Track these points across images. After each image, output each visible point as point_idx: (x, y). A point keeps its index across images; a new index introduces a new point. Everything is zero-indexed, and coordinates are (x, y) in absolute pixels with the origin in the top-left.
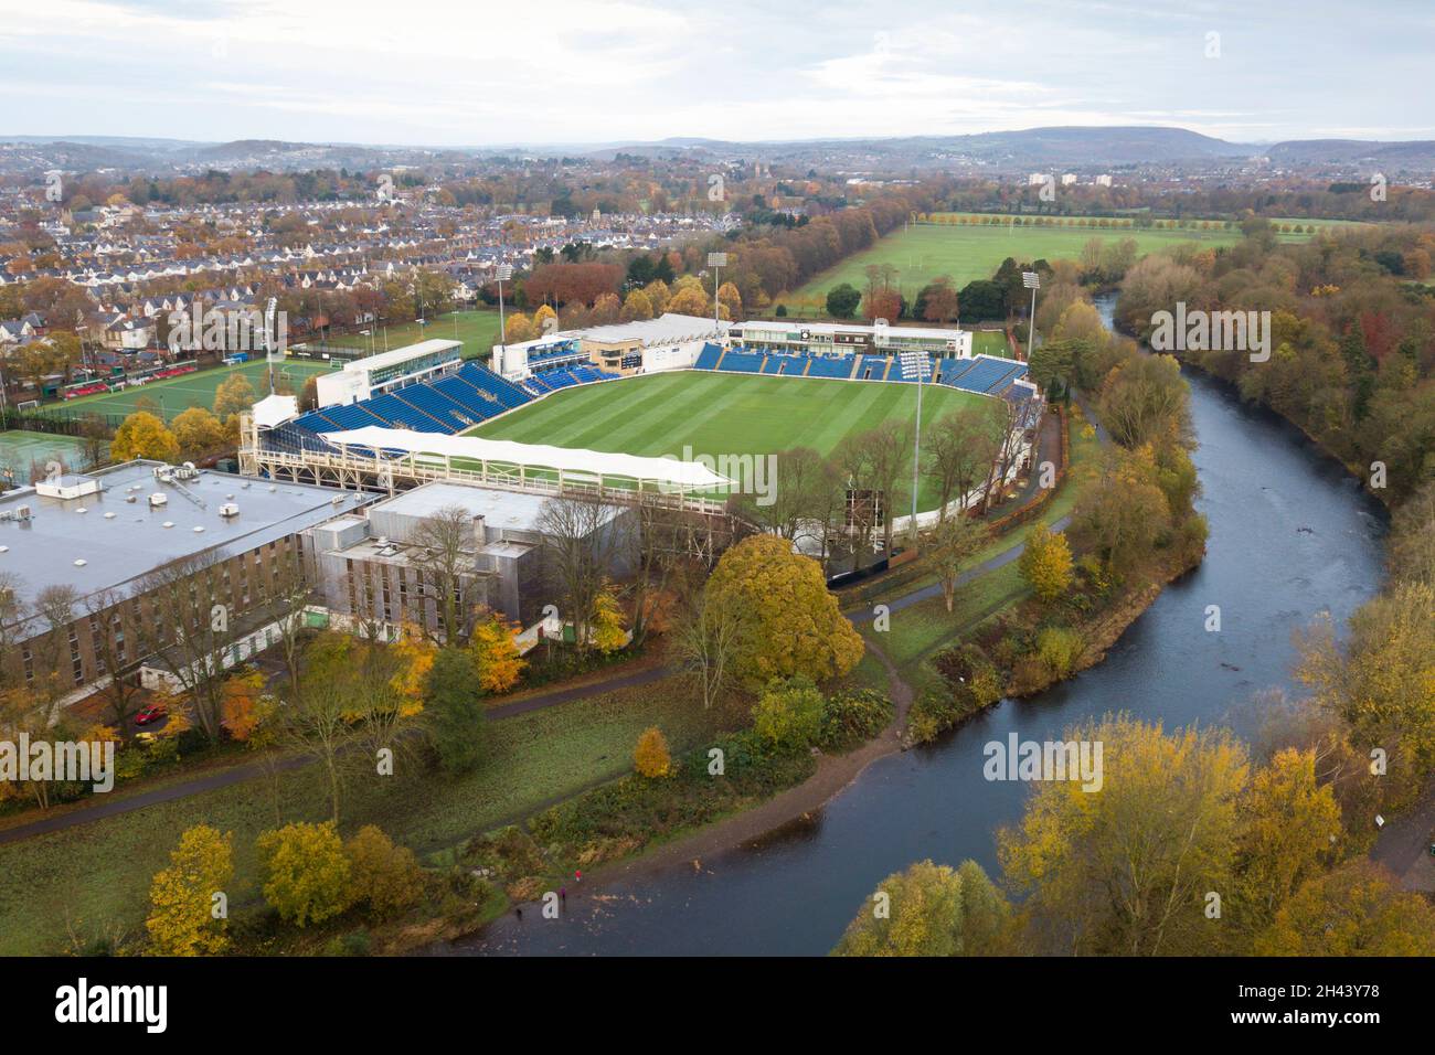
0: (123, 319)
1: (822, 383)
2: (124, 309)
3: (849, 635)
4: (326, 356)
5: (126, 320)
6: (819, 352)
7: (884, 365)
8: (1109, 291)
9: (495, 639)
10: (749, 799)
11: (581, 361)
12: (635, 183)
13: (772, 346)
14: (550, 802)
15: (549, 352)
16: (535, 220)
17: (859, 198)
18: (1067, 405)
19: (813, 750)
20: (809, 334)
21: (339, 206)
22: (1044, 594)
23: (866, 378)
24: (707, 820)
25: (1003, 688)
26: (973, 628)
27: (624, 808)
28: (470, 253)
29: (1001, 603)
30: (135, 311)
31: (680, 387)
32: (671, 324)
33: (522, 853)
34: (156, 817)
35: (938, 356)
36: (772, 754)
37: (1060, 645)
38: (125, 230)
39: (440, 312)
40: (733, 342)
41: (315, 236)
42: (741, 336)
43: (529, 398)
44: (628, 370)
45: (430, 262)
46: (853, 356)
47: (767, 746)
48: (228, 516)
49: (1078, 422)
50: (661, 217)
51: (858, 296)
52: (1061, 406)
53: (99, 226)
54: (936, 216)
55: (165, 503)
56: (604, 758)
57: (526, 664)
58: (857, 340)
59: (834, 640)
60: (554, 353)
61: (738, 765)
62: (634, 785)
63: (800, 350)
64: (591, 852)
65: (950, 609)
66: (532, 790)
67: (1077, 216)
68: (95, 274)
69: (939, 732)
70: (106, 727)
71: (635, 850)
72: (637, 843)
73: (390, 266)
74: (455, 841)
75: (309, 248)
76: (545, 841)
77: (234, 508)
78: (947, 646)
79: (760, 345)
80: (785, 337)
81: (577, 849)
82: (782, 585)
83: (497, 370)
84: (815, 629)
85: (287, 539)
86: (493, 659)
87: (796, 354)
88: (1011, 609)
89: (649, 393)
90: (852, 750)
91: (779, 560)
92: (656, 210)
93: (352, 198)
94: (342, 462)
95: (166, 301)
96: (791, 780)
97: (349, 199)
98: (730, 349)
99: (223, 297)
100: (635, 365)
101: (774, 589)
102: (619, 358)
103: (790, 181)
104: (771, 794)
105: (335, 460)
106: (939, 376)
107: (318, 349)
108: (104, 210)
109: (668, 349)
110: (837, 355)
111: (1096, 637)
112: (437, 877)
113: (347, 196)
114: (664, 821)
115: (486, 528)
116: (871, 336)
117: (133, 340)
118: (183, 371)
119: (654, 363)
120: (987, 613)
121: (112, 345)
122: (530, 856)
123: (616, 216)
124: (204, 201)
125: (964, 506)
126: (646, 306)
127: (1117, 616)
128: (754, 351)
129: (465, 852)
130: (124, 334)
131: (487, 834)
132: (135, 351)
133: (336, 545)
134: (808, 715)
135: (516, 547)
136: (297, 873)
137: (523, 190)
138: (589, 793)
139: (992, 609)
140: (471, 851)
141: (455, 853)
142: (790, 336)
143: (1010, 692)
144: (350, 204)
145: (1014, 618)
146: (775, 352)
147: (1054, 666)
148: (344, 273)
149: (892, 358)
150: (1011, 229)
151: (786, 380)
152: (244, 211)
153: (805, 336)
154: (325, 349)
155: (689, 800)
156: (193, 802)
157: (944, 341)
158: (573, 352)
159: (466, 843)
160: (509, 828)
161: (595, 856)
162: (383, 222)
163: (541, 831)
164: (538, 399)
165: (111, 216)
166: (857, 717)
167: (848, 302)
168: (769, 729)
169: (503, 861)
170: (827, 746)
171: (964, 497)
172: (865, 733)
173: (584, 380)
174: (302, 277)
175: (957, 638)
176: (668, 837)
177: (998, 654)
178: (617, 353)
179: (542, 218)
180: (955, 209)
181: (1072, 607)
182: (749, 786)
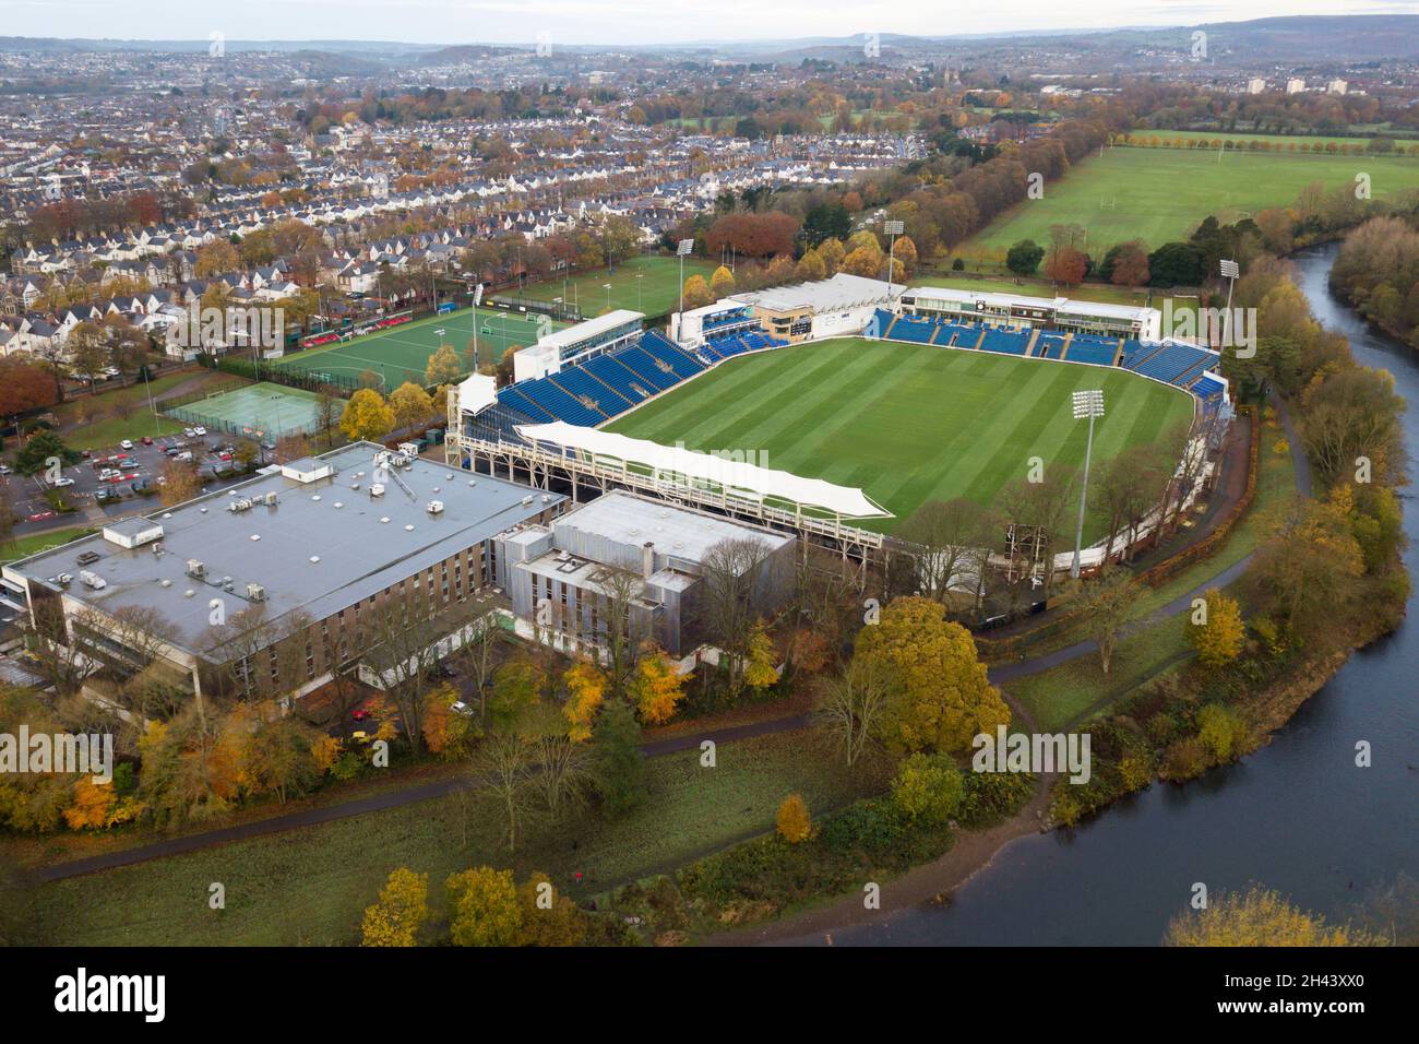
0: (353, 265)
1: (995, 359)
2: (354, 253)
3: (995, 707)
4: (522, 309)
5: (354, 266)
6: (994, 323)
7: (1062, 342)
8: (1328, 241)
9: (657, 674)
10: (884, 871)
11: (753, 328)
12: (820, 95)
13: (945, 315)
14: (698, 854)
15: (723, 319)
16: (720, 143)
17: (1054, 109)
18: (1261, 406)
19: (951, 823)
20: (984, 305)
21: (540, 125)
22: (1209, 662)
23: (1043, 356)
24: (841, 890)
25: (1155, 770)
26: (1129, 695)
27: (765, 869)
28: (657, 189)
29: (1163, 665)
30: (362, 256)
31: (848, 358)
32: (845, 285)
33: (670, 905)
34: (367, 824)
35: (1121, 336)
36: (909, 825)
37: (1220, 728)
38: (357, 154)
39: (625, 258)
40: (904, 309)
41: (517, 164)
42: (913, 303)
43: (703, 367)
44: (797, 337)
45: (619, 199)
46: (1031, 331)
47: (905, 819)
48: (433, 513)
49: (1271, 430)
50: (844, 139)
51: (1041, 252)
52: (1254, 409)
53: (334, 149)
54: (1136, 135)
55: (382, 494)
56: (749, 810)
57: (684, 695)
58: (1035, 314)
59: (980, 714)
60: (727, 319)
61: (876, 835)
62: (776, 845)
63: (974, 320)
64: (732, 913)
65: (1106, 670)
66: (681, 837)
67: (1301, 134)
68: (331, 208)
69: (1082, 816)
70: (332, 737)
71: (772, 915)
72: (775, 908)
73: (583, 205)
74: (612, 884)
75: (512, 179)
76: (691, 894)
77: (439, 505)
78: (1099, 715)
79: (932, 313)
80: (959, 307)
81: (719, 907)
82: (931, 657)
83: (674, 337)
84: (961, 703)
85: (482, 544)
86: (654, 692)
87: (970, 325)
88: (1172, 675)
89: (816, 364)
90: (989, 826)
91: (930, 630)
92: (839, 129)
93: (552, 115)
94: (533, 456)
95: (388, 245)
96: (926, 854)
97: (549, 116)
98: (901, 316)
99: (436, 240)
100: (804, 332)
101: (922, 660)
102: (789, 325)
103: (980, 91)
104: (906, 868)
105: (527, 453)
106: (1122, 358)
107: (516, 301)
108: (338, 130)
109: (838, 315)
110: (1012, 328)
111: (1263, 714)
112: (595, 921)
113: (546, 112)
114: (800, 887)
115: (655, 554)
116: (1051, 311)
117: (360, 284)
118: (401, 321)
119: (822, 329)
120: (1146, 676)
121: (344, 288)
122: (677, 909)
123: (799, 137)
124: (422, 118)
125: (1133, 538)
126: (820, 266)
127: (1291, 690)
128: (925, 320)
129: (619, 898)
130: (353, 279)
131: (640, 882)
132: (361, 296)
133: (524, 557)
134: (947, 796)
135: (681, 578)
136: (479, 916)
137: (709, 105)
138: (732, 848)
139: (1151, 673)
140: (625, 898)
141: (611, 897)
142: (964, 307)
143: (1162, 775)
144: (550, 121)
145: (1174, 687)
146: (948, 321)
147: (1212, 751)
148: (542, 214)
149: (1072, 335)
150: (1221, 153)
151: (955, 354)
152: (457, 130)
153: (980, 307)
154: (523, 302)
155: (826, 867)
156: (396, 814)
157: (1129, 322)
158: (746, 319)
159: (621, 889)
160: (659, 877)
161: (735, 917)
162: (578, 146)
163: (688, 884)
164: (711, 368)
165: (346, 137)
166: (998, 792)
167: (1029, 259)
168: (907, 805)
169: (652, 911)
170: (965, 821)
171: (1133, 531)
172: (1003, 809)
173: (753, 347)
174: (504, 219)
175: (1110, 707)
176: (804, 904)
177: (1153, 729)
178: (788, 320)
179: (727, 140)
180: (1159, 126)
181: (1240, 676)
182: (885, 859)
